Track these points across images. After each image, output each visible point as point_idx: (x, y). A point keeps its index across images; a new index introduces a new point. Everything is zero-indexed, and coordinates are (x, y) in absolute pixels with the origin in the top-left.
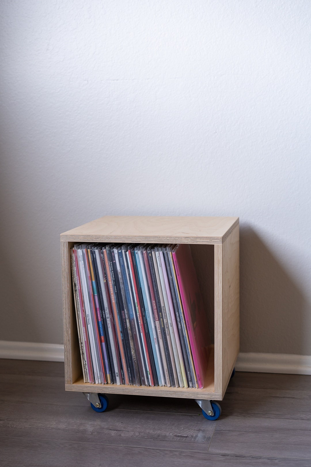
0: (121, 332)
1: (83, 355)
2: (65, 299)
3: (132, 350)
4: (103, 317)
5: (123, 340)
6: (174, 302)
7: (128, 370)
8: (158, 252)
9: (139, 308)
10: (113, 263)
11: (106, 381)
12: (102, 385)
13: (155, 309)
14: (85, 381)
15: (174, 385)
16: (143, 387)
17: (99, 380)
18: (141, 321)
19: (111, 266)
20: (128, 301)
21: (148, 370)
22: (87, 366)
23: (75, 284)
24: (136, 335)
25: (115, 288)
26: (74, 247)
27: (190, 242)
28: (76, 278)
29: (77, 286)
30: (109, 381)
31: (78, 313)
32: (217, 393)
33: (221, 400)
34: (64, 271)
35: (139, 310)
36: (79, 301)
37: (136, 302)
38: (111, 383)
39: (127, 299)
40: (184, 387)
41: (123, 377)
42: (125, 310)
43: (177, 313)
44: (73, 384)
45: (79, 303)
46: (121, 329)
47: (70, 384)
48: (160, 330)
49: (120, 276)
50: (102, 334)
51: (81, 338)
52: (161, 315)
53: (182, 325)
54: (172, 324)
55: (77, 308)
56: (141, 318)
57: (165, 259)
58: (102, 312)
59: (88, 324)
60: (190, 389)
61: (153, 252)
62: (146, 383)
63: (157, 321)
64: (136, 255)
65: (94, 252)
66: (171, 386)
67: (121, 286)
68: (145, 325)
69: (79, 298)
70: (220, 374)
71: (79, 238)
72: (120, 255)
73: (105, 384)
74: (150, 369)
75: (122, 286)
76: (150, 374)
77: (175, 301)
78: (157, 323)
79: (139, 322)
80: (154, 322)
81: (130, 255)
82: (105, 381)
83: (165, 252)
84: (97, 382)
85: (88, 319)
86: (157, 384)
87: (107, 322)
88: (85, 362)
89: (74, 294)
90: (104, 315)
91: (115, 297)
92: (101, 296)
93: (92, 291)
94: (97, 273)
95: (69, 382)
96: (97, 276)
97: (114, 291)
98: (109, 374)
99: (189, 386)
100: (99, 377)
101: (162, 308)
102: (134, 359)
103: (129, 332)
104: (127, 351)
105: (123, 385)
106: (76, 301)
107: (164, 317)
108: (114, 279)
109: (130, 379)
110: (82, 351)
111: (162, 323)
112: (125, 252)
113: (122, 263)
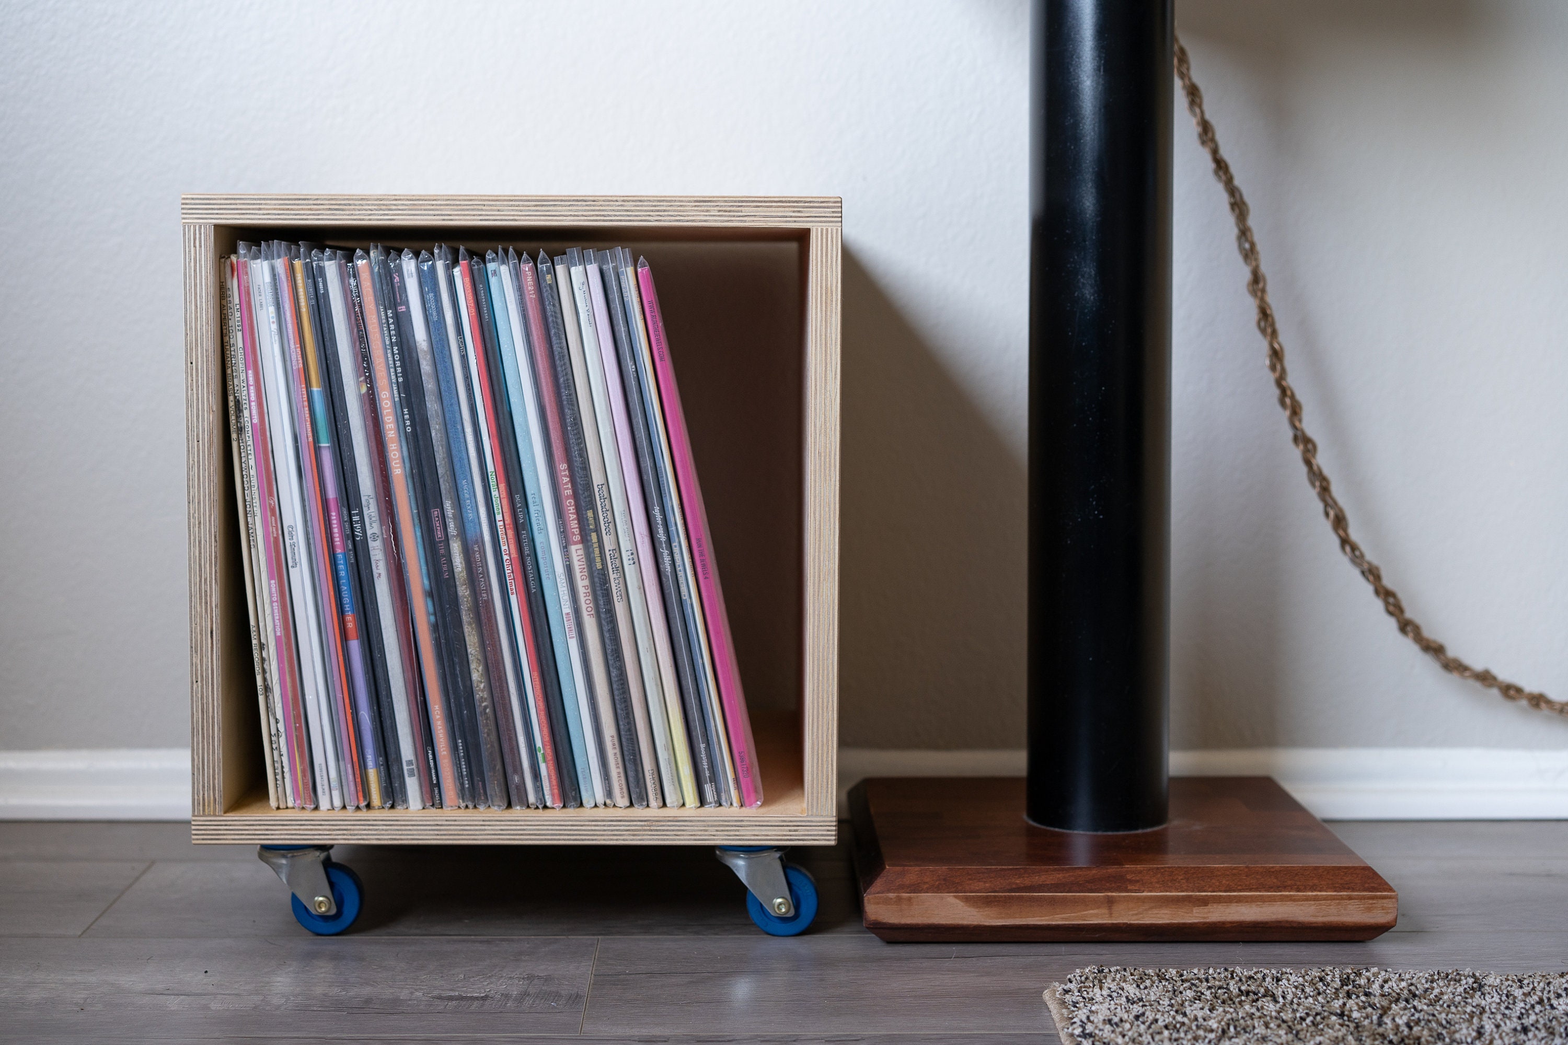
0: (430, 594)
1: (267, 697)
2: (199, 462)
3: (473, 666)
4: (354, 536)
5: (435, 628)
6: (642, 465)
7: (455, 748)
8: (581, 268)
9: (504, 494)
10: (397, 316)
11: (365, 797)
12: (350, 813)
13: (568, 497)
14: (273, 803)
15: (642, 799)
16: (518, 811)
17: (336, 794)
18: (512, 547)
19: (388, 325)
20: (457, 467)
21: (539, 744)
22: (283, 740)
23: (238, 403)
24: (490, 603)
25: (403, 415)
26: (235, 251)
27: (716, 221)
28: (243, 376)
29: (246, 413)
30: (376, 799)
31: (247, 523)
32: (817, 816)
33: (833, 843)
34: (196, 344)
35: (505, 502)
36: (253, 472)
37: (490, 468)
38: (385, 803)
39: (456, 460)
40: (684, 805)
41: (434, 778)
42: (448, 505)
43: (656, 511)
44: (225, 813)
45: (254, 482)
46: (426, 582)
47: (215, 815)
48: (586, 582)
49: (426, 367)
50: (347, 607)
51: (261, 624)
52: (591, 521)
53: (677, 557)
54: (635, 556)
55: (245, 501)
56: (511, 533)
57: (610, 297)
58: (350, 516)
59: (290, 564)
60: (709, 810)
61: (560, 269)
62: (532, 798)
63: (576, 543)
64: (493, 281)
65: (321, 270)
66: (632, 805)
67: (428, 405)
68: (528, 560)
69: (252, 462)
70: (828, 741)
71: (260, 209)
72: (427, 281)
73: (358, 808)
74: (547, 738)
75: (432, 406)
76: (545, 761)
77: (647, 463)
78: (576, 551)
79: (503, 548)
80: (565, 549)
81: (467, 280)
82: (361, 798)
83: (609, 267)
84: (324, 803)
85: (293, 546)
86: (575, 799)
87: (372, 553)
88: (277, 721)
89: (235, 445)
90: (358, 526)
91: (406, 453)
92: (344, 447)
93: (309, 429)
94: (330, 357)
95: (209, 805)
96: (332, 369)
97: (401, 427)
98: (377, 765)
99: (702, 802)
100: (334, 783)
101: (596, 490)
102: (482, 699)
103: (463, 591)
104: (454, 669)
105: (433, 810)
106: (242, 471)
107: (603, 528)
108: (400, 380)
109: (462, 784)
110: (265, 680)
111: (597, 551)
112: (449, 268)
113: (435, 314)
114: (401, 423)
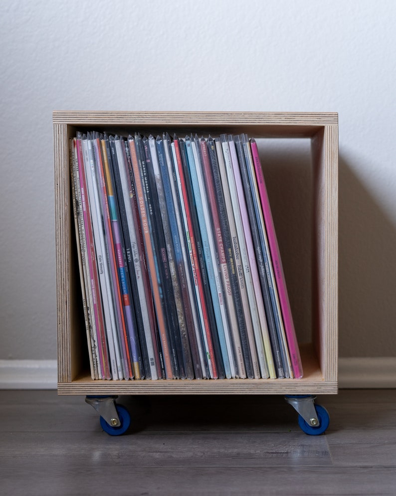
0: (160, 285)
1: (90, 331)
2: (60, 228)
3: (179, 317)
4: (127, 260)
5: (163, 300)
6: (252, 229)
7: (171, 353)
8: (226, 143)
9: (193, 242)
10: (146, 164)
11: (133, 374)
12: (126, 381)
13: (220, 243)
14: (93, 377)
15: (252, 375)
16: (199, 381)
17: (120, 373)
18: (196, 264)
19: (143, 168)
20: (172, 230)
21: (207, 351)
22: (97, 350)
23: (77, 202)
24: (186, 289)
25: (149, 207)
26: (75, 136)
27: (284, 123)
28: (79, 190)
29: (81, 206)
30: (137, 375)
31: (81, 254)
32: (329, 381)
33: (336, 393)
34: (59, 176)
35: (193, 245)
36: (84, 232)
37: (187, 230)
38: (142, 377)
39: (172, 227)
40: (269, 378)
41: (163, 366)
42: (168, 246)
43: (258, 249)
44: (72, 381)
45: (84, 236)
46: (159, 280)
47: (68, 382)
48: (228, 280)
49: (159, 186)
50: (125, 291)
51: (87, 299)
52: (230, 253)
53: (267, 269)
54: (249, 268)
55: (80, 245)
56: (195, 258)
57: (239, 155)
58: (126, 251)
59: (100, 272)
60: (280, 380)
61: (217, 143)
62: (204, 375)
63: (224, 263)
64: (188, 149)
65: (113, 144)
66: (247, 378)
67: (160, 203)
68: (203, 270)
69: (83, 228)
70: (334, 348)
71: (87, 117)
72: (160, 149)
73: (130, 379)
74: (211, 348)
75: (162, 203)
76: (210, 358)
77: (254, 228)
78: (224, 266)
79: (192, 265)
80: (219, 265)
81: (177, 148)
82: (131, 375)
83: (239, 142)
84: (115, 377)
85: (101, 264)
86: (223, 375)
87: (135, 267)
88: (94, 341)
89: (76, 220)
90: (129, 256)
91: (150, 224)
92: (123, 221)
93: (108, 214)
94: (117, 182)
95: (65, 378)
96: (118, 187)
97: (148, 213)
98: (138, 361)
99: (277, 376)
100: (119, 368)
101: (233, 239)
102: (183, 332)
103: (175, 284)
104: (171, 318)
105: (162, 380)
106: (79, 232)
107: (235, 256)
108: (148, 192)
109: (175, 369)
110: (89, 323)
111: (233, 266)
112: (169, 143)
113: (163, 163)
114: (148, 211)
